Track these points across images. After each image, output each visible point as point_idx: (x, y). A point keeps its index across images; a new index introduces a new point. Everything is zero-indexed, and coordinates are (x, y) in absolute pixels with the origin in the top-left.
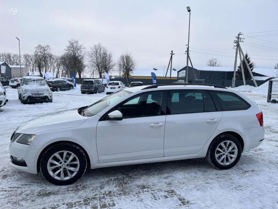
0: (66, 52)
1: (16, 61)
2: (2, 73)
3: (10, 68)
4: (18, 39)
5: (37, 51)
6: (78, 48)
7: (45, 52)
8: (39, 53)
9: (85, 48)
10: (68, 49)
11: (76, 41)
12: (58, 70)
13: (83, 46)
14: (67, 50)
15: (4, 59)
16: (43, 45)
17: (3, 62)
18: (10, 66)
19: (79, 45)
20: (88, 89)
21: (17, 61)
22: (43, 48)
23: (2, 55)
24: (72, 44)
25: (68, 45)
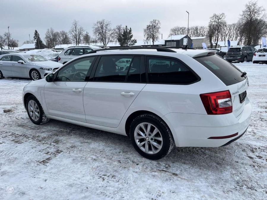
0: (241, 17)
1: (201, 33)
2: (184, 44)
3: (192, 40)
4: (188, 13)
5: (212, 21)
6: (256, 10)
7: (219, 21)
8: (213, 23)
9: (264, 10)
10: (244, 14)
11: (254, 3)
12: (241, 38)
13: (262, 8)
14: (242, 15)
15: (192, 32)
16: (218, 14)
17: (186, 35)
18: (192, 38)
19: (257, 8)
20: (234, 57)
21: (203, 32)
22: (218, 17)
23: (191, 29)
24: (249, 8)
25: (244, 9)
